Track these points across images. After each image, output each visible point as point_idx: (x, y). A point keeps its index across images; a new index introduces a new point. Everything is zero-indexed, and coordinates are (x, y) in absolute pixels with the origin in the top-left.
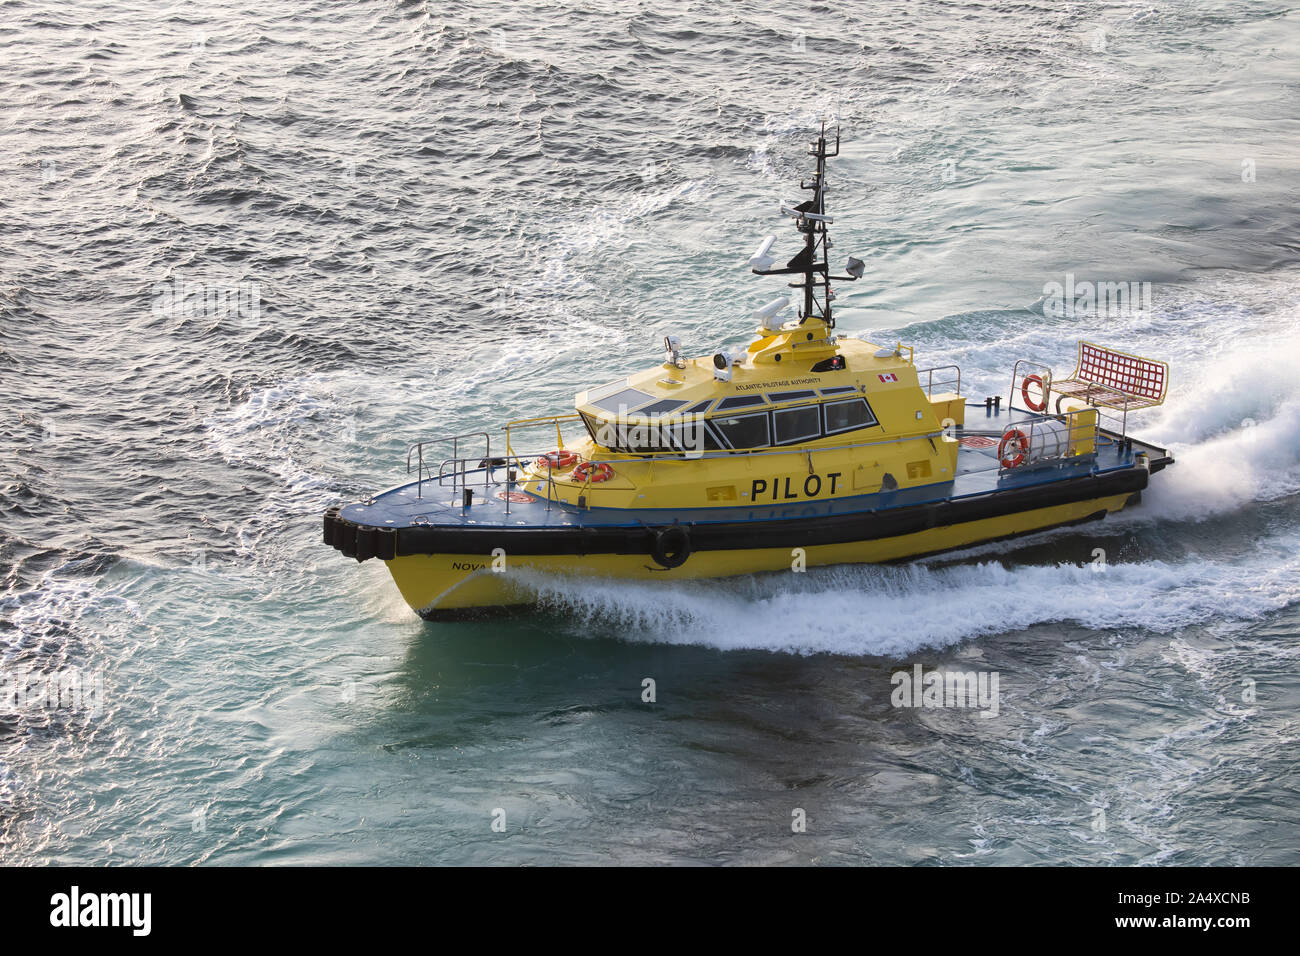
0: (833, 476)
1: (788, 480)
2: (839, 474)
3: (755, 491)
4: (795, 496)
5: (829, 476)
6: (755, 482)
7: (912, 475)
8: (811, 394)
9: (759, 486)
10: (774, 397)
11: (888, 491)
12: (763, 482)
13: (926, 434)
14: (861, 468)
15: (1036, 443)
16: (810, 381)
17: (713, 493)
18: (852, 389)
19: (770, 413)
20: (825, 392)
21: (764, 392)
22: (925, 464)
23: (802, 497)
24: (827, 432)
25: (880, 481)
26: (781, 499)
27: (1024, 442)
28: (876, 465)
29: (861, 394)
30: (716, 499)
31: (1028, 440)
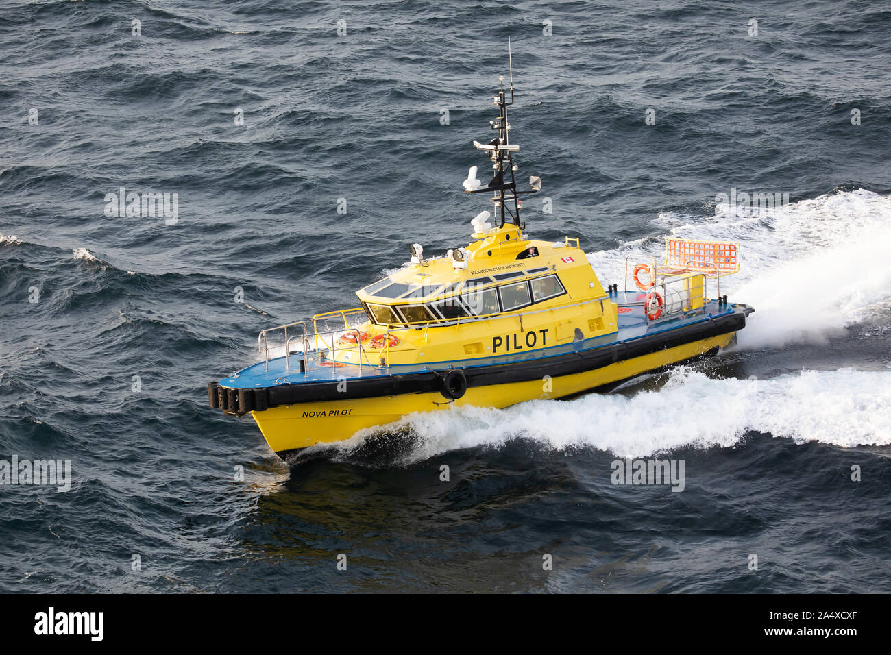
0: (544, 331)
1: (515, 335)
2: (547, 330)
3: (495, 346)
4: (521, 347)
5: (541, 331)
6: (495, 339)
7: (592, 329)
8: (521, 274)
9: (497, 342)
10: (499, 278)
11: (577, 341)
12: (499, 338)
13: (598, 298)
14: (560, 325)
15: (668, 301)
16: (518, 265)
17: (467, 348)
18: (546, 269)
19: (497, 288)
20: (530, 272)
21: (491, 275)
22: (598, 320)
23: (525, 348)
24: (535, 301)
25: (573, 334)
26: (512, 350)
27: (660, 300)
28: (569, 322)
29: (554, 272)
30: (470, 353)
31: (663, 299)
